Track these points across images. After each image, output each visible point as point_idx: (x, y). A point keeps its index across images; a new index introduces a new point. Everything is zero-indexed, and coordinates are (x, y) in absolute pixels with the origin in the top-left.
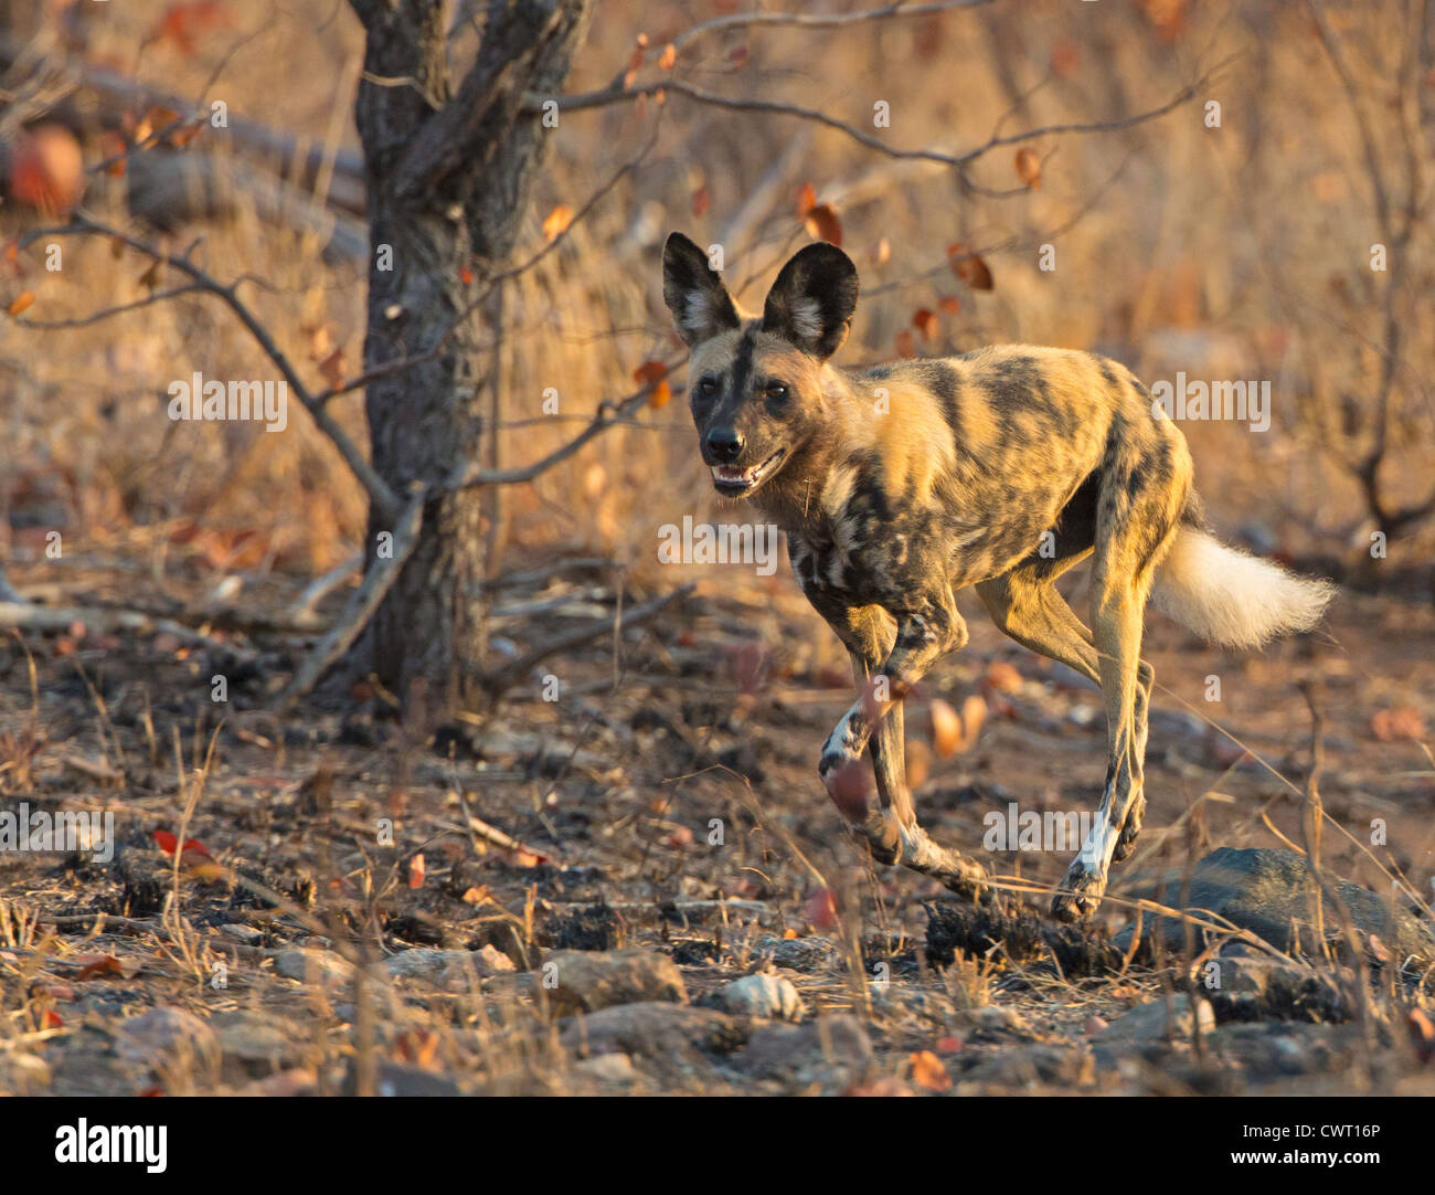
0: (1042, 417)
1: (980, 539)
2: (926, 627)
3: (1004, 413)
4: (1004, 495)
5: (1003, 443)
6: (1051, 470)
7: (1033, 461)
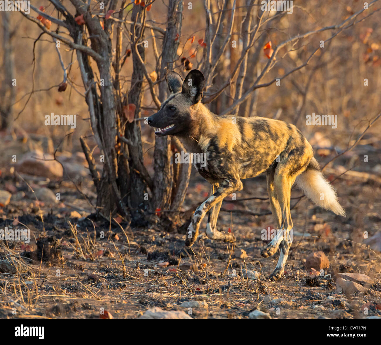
0: (267, 134)
1: (249, 165)
2: (230, 183)
3: (256, 131)
4: (255, 153)
5: (255, 139)
6: (269, 148)
7: (263, 145)
